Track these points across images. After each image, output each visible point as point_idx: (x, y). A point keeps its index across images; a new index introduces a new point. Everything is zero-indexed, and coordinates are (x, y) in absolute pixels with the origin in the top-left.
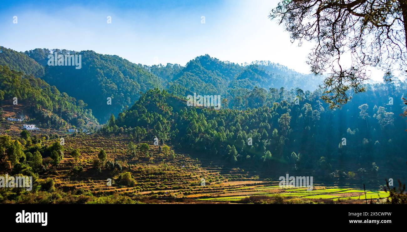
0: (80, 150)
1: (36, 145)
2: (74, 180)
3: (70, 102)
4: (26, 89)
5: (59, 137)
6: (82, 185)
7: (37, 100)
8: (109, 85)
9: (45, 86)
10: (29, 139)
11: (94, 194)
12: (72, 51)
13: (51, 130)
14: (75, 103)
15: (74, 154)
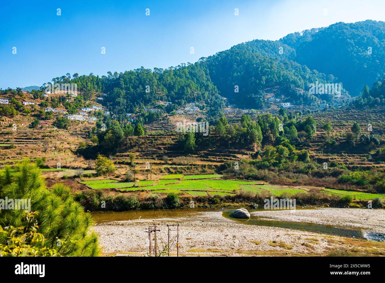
0: (332, 124)
1: (292, 120)
2: (327, 153)
3: (320, 78)
4: (282, 72)
5: (311, 112)
6: (336, 158)
7: (291, 80)
8: (360, 54)
9: (297, 67)
10: (286, 115)
11: (349, 168)
12: (320, 27)
13: (304, 106)
14: (325, 78)
15: (326, 127)
